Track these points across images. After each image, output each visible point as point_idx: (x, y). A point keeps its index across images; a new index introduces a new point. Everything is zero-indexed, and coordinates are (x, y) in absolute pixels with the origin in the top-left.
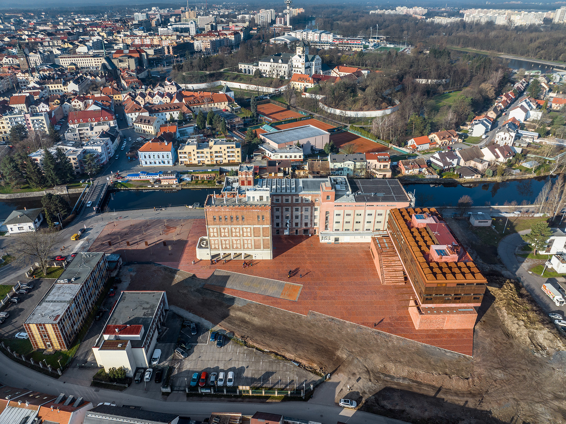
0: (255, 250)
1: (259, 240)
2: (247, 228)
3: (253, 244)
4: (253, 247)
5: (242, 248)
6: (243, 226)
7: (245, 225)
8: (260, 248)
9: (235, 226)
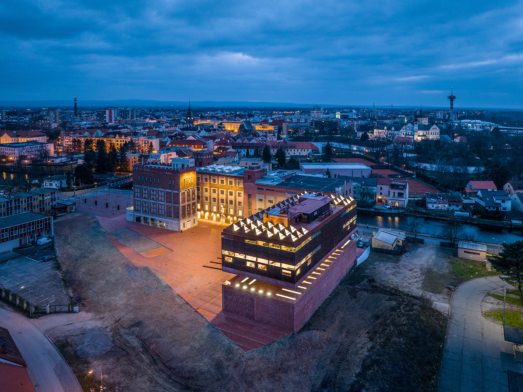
0: (168, 217)
1: (170, 207)
2: (161, 191)
3: (166, 211)
4: (166, 214)
5: (158, 214)
6: (159, 189)
7: (160, 188)
8: (171, 217)
9: (153, 189)
